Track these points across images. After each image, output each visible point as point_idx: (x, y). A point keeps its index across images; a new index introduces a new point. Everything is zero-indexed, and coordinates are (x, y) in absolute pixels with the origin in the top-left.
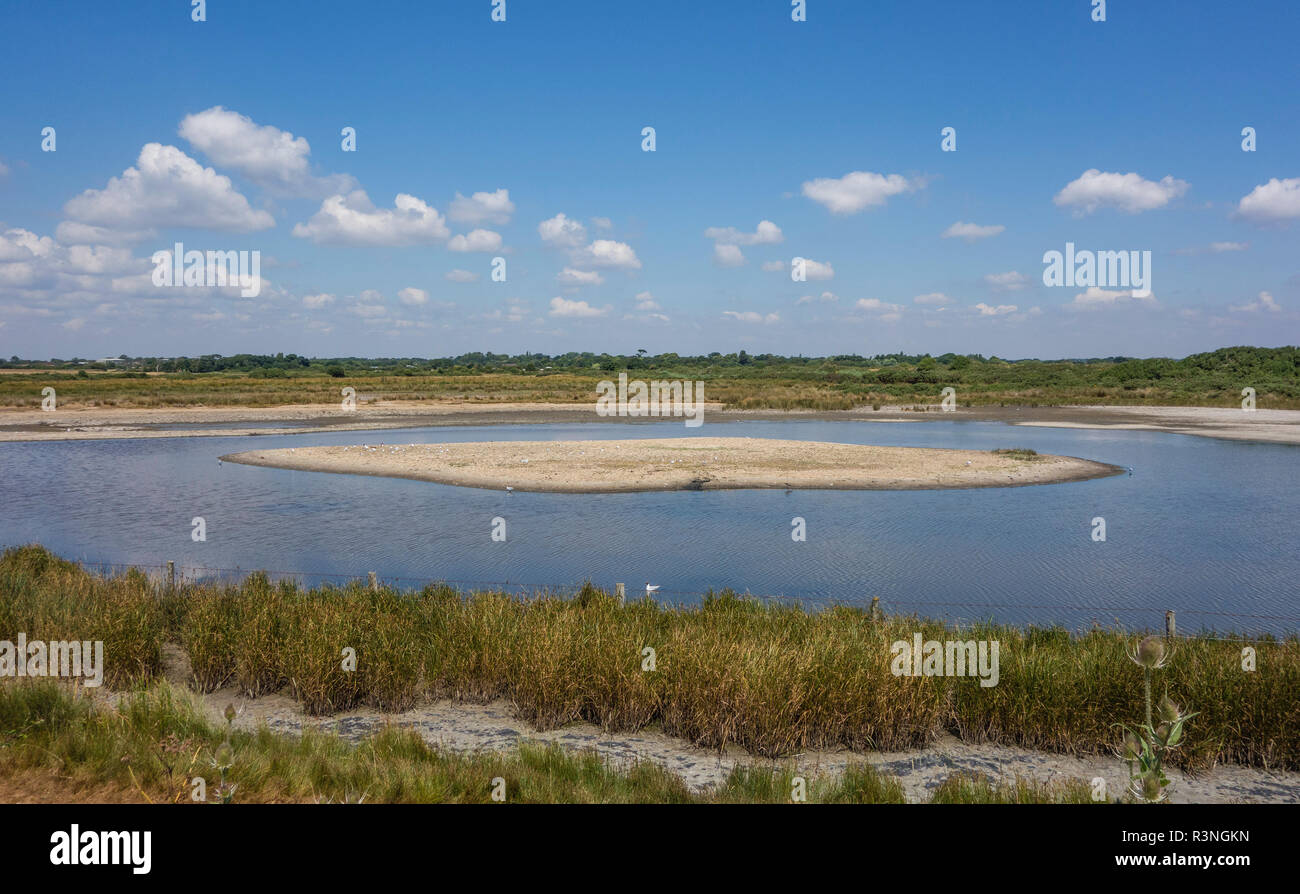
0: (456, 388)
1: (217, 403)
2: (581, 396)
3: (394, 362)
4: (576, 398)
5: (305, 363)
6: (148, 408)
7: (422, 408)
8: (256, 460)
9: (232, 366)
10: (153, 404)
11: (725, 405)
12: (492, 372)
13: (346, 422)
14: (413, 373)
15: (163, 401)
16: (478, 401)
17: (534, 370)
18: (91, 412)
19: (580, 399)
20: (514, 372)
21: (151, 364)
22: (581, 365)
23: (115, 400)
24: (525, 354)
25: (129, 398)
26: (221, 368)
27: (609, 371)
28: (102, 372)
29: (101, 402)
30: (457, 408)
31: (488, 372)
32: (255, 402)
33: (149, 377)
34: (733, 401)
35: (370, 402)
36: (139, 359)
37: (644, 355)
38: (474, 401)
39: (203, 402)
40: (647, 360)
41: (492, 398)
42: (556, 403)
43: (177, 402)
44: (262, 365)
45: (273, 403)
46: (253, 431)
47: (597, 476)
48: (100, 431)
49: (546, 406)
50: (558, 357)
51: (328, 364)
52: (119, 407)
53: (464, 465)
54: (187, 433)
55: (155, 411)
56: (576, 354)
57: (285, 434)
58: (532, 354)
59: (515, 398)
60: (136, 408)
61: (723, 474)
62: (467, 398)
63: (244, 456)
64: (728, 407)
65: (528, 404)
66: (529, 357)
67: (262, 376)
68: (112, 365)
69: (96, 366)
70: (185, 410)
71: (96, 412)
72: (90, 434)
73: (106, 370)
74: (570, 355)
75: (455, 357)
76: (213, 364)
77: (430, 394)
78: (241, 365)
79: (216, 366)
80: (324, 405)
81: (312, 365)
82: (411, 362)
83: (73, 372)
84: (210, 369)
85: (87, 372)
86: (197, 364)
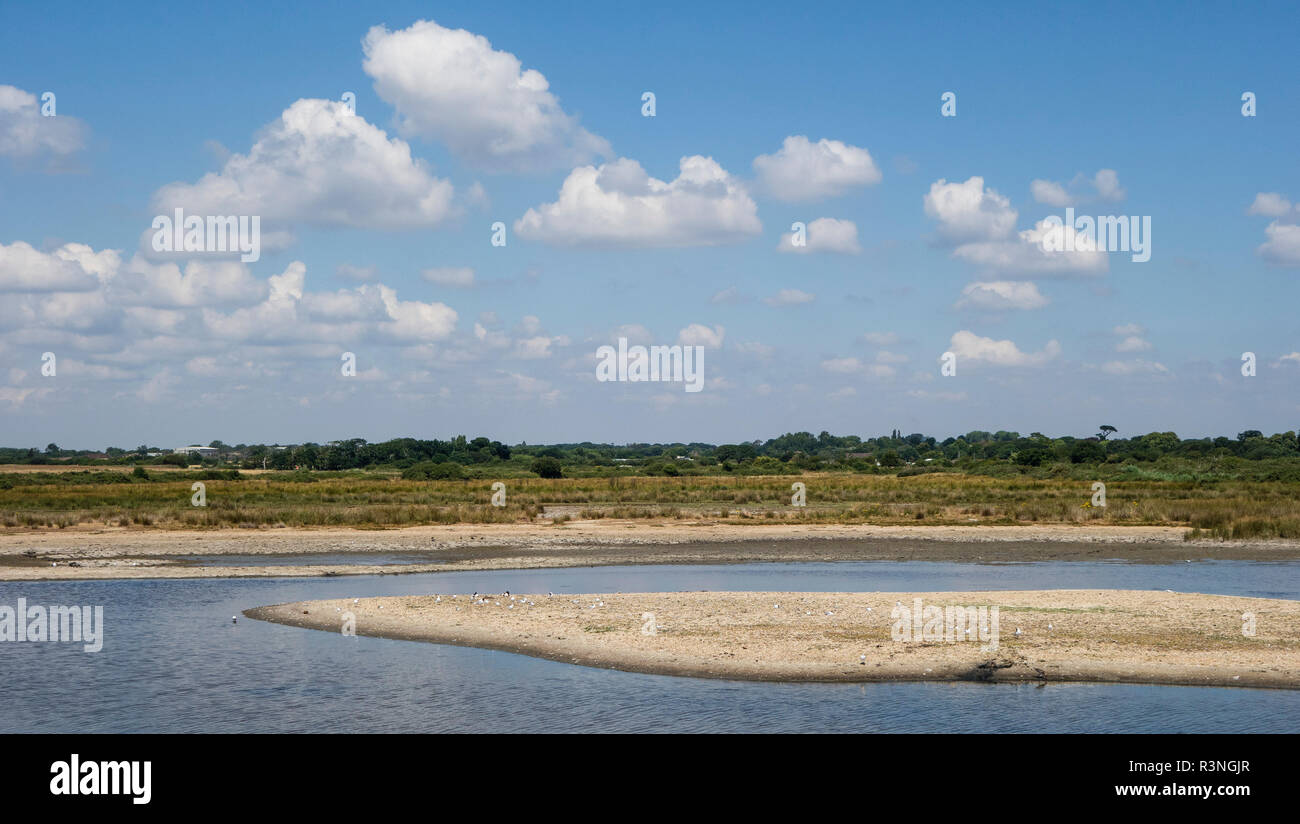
0: (732, 498)
1: (307, 522)
2: (931, 513)
3: (657, 450)
4: (920, 516)
5: (502, 452)
6: (200, 529)
7: (643, 531)
8: (298, 616)
9: (383, 459)
10: (210, 522)
11: (1190, 529)
12: (818, 468)
13: (490, 556)
14: (680, 471)
15: (224, 518)
16: (745, 520)
17: (896, 464)
18: (110, 536)
19: (928, 519)
20: (860, 468)
21: (256, 455)
22: (990, 453)
23: (150, 517)
24: (890, 435)
25: (174, 513)
26: (364, 462)
27: (1029, 467)
28: (177, 470)
29: (130, 520)
30: (704, 533)
31: (812, 469)
32: (369, 520)
33: (242, 478)
34: (1213, 523)
35: (556, 522)
36: (240, 448)
37: (1111, 437)
38: (736, 519)
39: (286, 519)
40: (1115, 446)
41: (770, 516)
42: (882, 524)
43: (245, 519)
44: (431, 456)
45: (398, 522)
46: (329, 569)
47: (815, 653)
48: (106, 565)
49: (862, 530)
50: (951, 440)
51: (540, 455)
52: (156, 528)
53: (608, 630)
54: (227, 571)
55: (210, 534)
56: (986, 435)
57: (382, 574)
58: (904, 435)
59: (811, 515)
60: (184, 528)
61: (1041, 655)
62: (725, 515)
63: (285, 610)
64: (1195, 534)
65: (829, 527)
66: (896, 440)
67: (423, 474)
68: (196, 458)
69: (171, 459)
70: (254, 533)
71: (121, 536)
72: (87, 571)
73: (185, 466)
74: (973, 437)
75: (764, 441)
76: (353, 455)
77: (667, 507)
78: (398, 457)
79: (356, 460)
80: (479, 527)
81: (514, 457)
82: (686, 450)
83: (129, 470)
84: (348, 463)
85: (148, 469)
86: (327, 455)
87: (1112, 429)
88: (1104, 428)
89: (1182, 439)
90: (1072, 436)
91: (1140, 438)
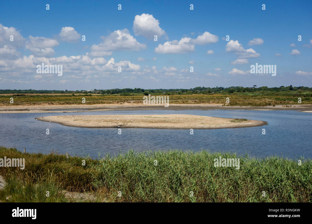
5: (143, 91)
17: (211, 93)
40: (255, 89)
44: (130, 92)
67: (123, 95)
68: (90, 92)
69: (84, 92)
83: (71, 94)
84: (115, 93)
85: (75, 94)
86: (112, 92)
87: (256, 86)
88: (254, 86)
89: (268, 88)
90: (248, 87)
91: (260, 88)
